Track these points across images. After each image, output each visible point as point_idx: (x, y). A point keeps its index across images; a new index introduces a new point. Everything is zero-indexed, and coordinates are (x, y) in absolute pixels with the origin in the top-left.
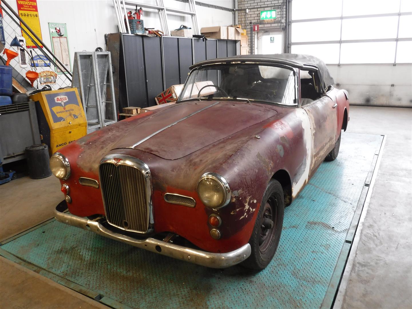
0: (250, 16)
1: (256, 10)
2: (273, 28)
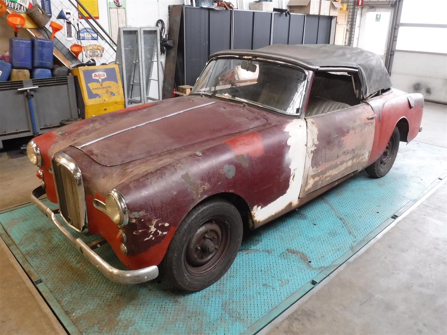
2: (380, 3)
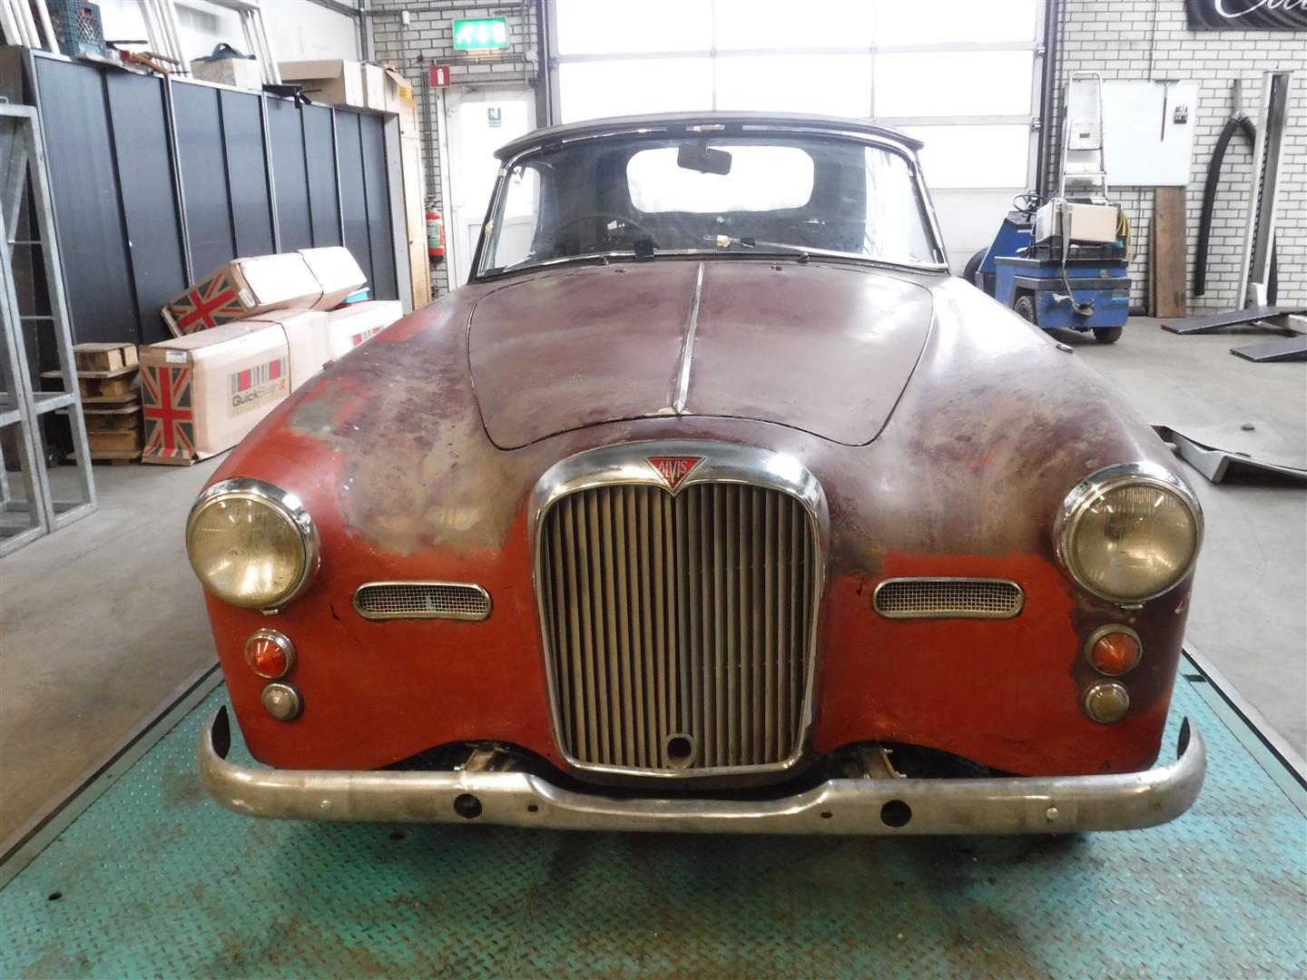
0: (416, 35)
1: (436, 15)
2: (498, 77)
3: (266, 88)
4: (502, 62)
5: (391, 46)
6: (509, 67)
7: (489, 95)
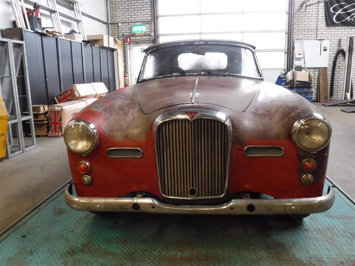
0: (122, 29)
1: (127, 24)
3: (83, 41)
4: (145, 36)
5: (115, 32)
6: (146, 37)
7: (141, 45)
